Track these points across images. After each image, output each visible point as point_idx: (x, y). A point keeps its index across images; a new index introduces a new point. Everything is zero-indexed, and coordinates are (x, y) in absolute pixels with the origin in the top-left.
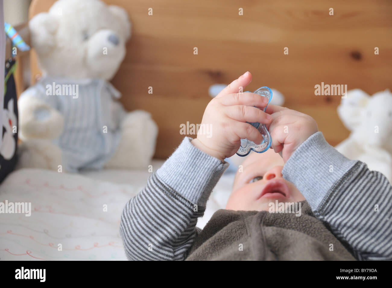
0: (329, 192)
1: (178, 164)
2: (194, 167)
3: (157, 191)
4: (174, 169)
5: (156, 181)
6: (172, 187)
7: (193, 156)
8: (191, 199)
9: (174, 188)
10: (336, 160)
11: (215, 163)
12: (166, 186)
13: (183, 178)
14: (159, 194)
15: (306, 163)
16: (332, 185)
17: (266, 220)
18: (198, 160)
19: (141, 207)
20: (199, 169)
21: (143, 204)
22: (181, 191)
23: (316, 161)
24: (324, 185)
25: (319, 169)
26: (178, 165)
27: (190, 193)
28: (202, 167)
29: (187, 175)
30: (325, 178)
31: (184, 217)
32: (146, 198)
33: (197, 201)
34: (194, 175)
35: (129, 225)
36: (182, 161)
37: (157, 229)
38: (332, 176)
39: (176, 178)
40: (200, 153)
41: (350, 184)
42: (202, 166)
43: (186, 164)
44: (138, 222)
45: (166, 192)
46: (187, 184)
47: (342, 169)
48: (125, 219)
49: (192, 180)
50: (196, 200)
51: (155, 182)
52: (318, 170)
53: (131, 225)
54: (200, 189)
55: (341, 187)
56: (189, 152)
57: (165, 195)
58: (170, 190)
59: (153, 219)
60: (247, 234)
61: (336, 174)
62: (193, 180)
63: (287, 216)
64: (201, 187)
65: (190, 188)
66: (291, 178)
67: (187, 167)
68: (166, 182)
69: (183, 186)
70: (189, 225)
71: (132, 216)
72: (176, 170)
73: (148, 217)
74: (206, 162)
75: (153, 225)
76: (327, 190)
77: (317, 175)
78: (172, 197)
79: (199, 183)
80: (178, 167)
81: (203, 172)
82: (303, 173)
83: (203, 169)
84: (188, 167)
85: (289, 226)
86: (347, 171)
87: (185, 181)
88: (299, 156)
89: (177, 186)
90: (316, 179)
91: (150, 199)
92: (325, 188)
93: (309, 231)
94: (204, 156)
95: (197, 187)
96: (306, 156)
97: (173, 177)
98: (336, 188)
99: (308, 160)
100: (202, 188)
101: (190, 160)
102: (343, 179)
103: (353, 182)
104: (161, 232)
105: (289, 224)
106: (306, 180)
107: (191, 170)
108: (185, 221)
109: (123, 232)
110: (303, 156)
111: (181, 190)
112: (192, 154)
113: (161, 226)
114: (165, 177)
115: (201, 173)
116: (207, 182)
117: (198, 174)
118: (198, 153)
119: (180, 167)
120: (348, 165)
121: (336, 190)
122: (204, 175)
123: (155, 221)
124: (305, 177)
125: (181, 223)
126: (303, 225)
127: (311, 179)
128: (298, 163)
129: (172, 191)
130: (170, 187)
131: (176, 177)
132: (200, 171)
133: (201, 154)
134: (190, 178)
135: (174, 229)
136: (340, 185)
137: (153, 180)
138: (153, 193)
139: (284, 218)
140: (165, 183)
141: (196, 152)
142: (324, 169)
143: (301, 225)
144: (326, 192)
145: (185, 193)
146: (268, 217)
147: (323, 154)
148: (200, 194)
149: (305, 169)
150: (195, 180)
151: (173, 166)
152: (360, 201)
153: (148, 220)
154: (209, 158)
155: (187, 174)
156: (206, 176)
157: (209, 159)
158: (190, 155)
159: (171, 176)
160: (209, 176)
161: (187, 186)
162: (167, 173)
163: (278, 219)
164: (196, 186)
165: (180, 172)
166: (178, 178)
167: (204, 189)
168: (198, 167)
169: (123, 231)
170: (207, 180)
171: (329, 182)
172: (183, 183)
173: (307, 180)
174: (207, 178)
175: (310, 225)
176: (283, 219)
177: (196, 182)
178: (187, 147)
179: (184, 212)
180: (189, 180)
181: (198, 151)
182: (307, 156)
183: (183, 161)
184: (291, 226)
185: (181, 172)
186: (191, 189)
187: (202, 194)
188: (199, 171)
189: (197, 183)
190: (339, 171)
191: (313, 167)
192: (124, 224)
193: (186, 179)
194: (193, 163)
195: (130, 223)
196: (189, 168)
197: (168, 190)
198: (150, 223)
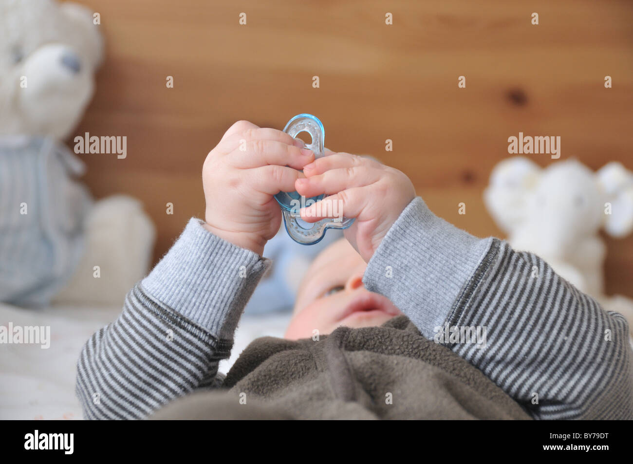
0: (455, 304)
1: (181, 265)
2: (211, 268)
3: (144, 317)
4: (174, 275)
5: (142, 299)
6: (173, 306)
7: (209, 248)
8: (209, 326)
9: (177, 310)
10: (457, 244)
11: (248, 259)
12: (161, 305)
13: (191, 290)
14: (150, 321)
15: (406, 259)
16: (459, 291)
17: (350, 342)
18: (218, 256)
19: (115, 348)
20: (219, 272)
21: (120, 342)
22: (190, 313)
23: (423, 253)
24: (445, 294)
25: (430, 266)
26: (181, 268)
27: (205, 316)
28: (226, 269)
29: (199, 284)
30: (443, 281)
31: (197, 360)
32: (125, 330)
33: (219, 329)
34: (211, 282)
35: (94, 383)
36: (187, 260)
37: (149, 384)
38: (456, 275)
39: (180, 291)
40: (220, 242)
41: (490, 285)
42: (226, 266)
43: (196, 264)
44: (111, 375)
45: (161, 317)
46: (199, 300)
47: (470, 259)
48: (86, 370)
49: (208, 293)
50: (217, 327)
51: (139, 301)
52: (430, 269)
53: (98, 382)
54: (225, 307)
55: (474, 292)
56: (200, 242)
57: (160, 321)
58: (169, 313)
59: (140, 368)
60: (316, 368)
61: (463, 271)
62: (211, 292)
63: (387, 335)
64: (226, 304)
65: (207, 307)
66: (382, 288)
67: (198, 269)
68: (161, 299)
69: (192, 304)
70: (208, 374)
71: (100, 365)
72: (177, 277)
73: (130, 365)
74: (232, 258)
75: (140, 378)
76: (451, 301)
77: (430, 277)
78: (174, 326)
79: (221, 298)
80: (182, 270)
81: (227, 276)
82: (404, 278)
83: (227, 271)
84: (200, 269)
85: (390, 351)
86: (480, 261)
87: (196, 295)
88: (391, 247)
89: (182, 305)
90: (428, 286)
91: (132, 332)
92: (448, 298)
93: (424, 355)
94: (228, 248)
95: (218, 305)
96: (403, 247)
97: (173, 289)
98: (468, 296)
99: (408, 253)
100: (228, 305)
101: (202, 256)
102: (477, 277)
103: (494, 280)
104: (157, 390)
105: (390, 348)
106: (409, 289)
107: (205, 275)
108: (200, 366)
109: (83, 396)
110: (398, 247)
111: (189, 311)
112: (206, 246)
113: (155, 379)
114: (158, 291)
115: (225, 280)
116: (236, 293)
117: (219, 281)
118: (217, 243)
119: (186, 271)
120: (478, 251)
121: (468, 299)
122: (229, 282)
123: (145, 372)
124: (407, 284)
125: (192, 372)
126: (414, 346)
127: (419, 286)
128: (391, 260)
129: (173, 315)
130: (168, 307)
131: (179, 288)
132: (222, 275)
133: (222, 245)
134: (205, 288)
135: (179, 383)
136: (472, 289)
137: (137, 298)
138: (138, 321)
139: (381, 338)
140: (159, 301)
141: (213, 242)
142: (440, 265)
143: (410, 347)
144: (450, 305)
145: (197, 316)
146: (353, 337)
147: (433, 237)
148: (223, 316)
149: (405, 270)
150: (214, 292)
151: (173, 269)
152: (512, 313)
153: (131, 371)
154: (237, 251)
155: (198, 282)
156: (234, 284)
157: (237, 254)
158: (202, 247)
159: (169, 288)
160: (238, 284)
161: (200, 303)
162: (161, 284)
163: (371, 339)
164: (216, 303)
165: (185, 279)
166: (183, 290)
167: (231, 308)
168: (219, 268)
169: (82, 394)
170: (235, 291)
171: (452, 287)
172: (192, 299)
173: (413, 289)
174: (236, 288)
175: (427, 346)
176: (378, 339)
177: (217, 296)
178: (197, 233)
179: (197, 352)
180: (202, 294)
181: (217, 241)
182: (406, 246)
183: (190, 259)
184: (393, 351)
185: (187, 279)
186: (208, 309)
187: (227, 317)
188: (220, 275)
189: (219, 298)
190: (466, 263)
191: (420, 264)
192: (83, 381)
193: (198, 292)
194: (209, 262)
195: (96, 378)
196: (202, 271)
197: (165, 312)
198: (135, 374)
